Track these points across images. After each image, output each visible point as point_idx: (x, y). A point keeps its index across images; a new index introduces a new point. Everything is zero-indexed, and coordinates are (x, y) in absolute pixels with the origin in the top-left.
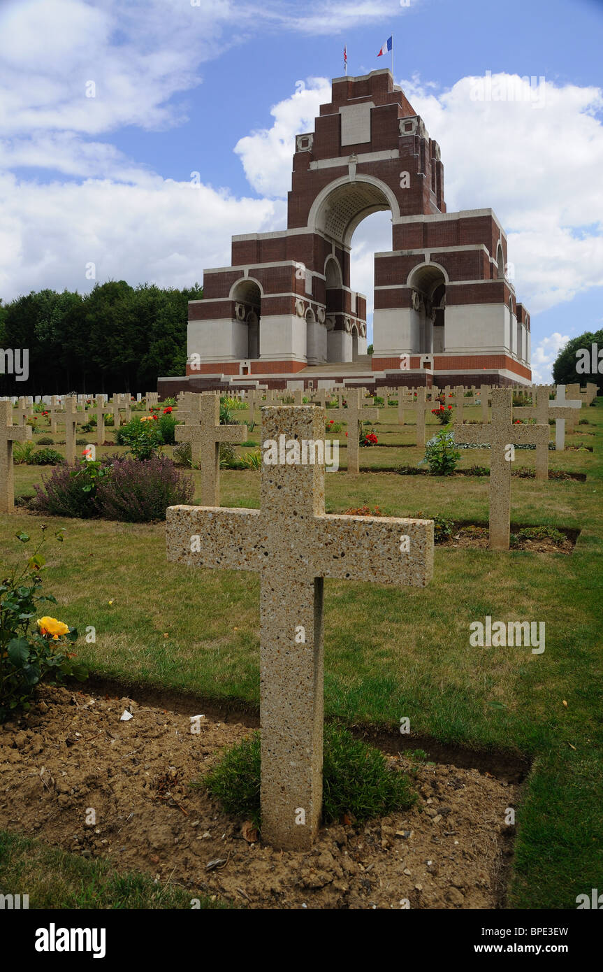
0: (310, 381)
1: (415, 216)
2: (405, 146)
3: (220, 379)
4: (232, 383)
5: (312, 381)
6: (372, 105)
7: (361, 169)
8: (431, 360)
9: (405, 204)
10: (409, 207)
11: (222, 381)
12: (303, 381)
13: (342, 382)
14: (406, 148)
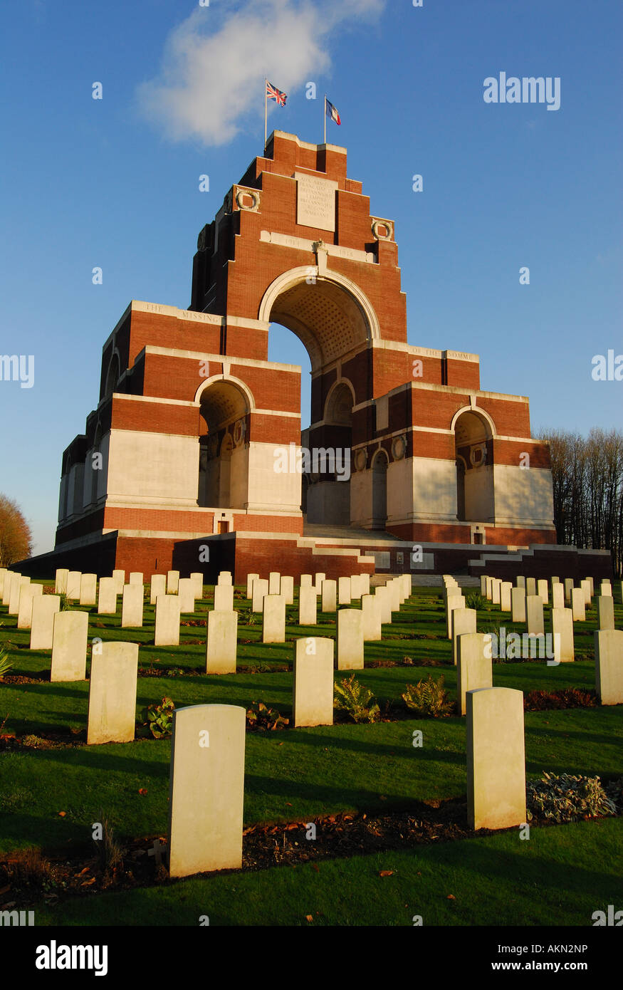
0: (399, 553)
1: (398, 343)
2: (385, 254)
3: (295, 542)
4: (315, 552)
5: (402, 554)
6: (333, 186)
7: (334, 263)
8: (482, 531)
9: (386, 325)
10: (390, 329)
11: (298, 546)
12: (388, 553)
13: (479, 558)
14: (388, 257)
